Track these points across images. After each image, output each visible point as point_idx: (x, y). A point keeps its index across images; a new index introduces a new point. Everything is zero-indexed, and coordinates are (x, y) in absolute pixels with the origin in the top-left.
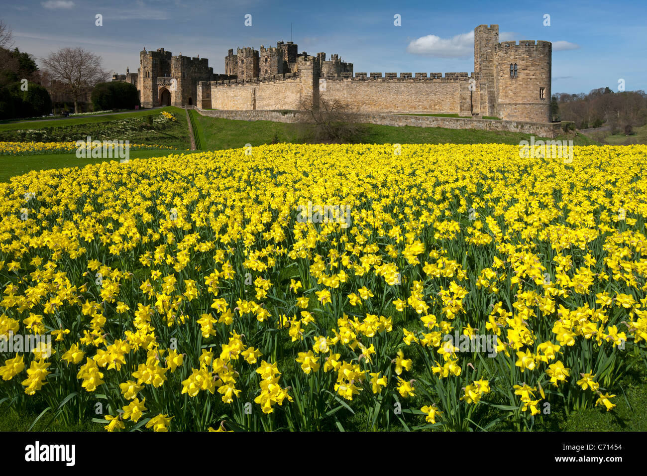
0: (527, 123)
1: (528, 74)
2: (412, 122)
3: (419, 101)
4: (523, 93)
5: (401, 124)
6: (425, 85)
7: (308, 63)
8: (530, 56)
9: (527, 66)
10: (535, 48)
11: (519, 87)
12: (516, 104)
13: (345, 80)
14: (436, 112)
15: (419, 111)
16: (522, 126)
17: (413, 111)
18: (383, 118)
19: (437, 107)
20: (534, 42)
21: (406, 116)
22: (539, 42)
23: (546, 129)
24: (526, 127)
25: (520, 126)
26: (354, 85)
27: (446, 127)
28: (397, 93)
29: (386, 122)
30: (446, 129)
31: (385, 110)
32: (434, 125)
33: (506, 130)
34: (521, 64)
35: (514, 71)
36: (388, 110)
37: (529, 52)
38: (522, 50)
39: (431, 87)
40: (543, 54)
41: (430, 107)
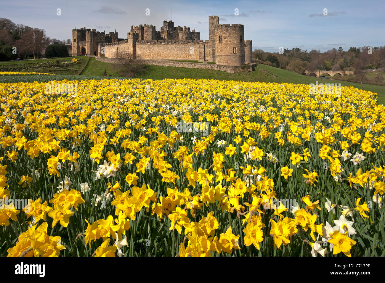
0: (222, 66)
1: (226, 41)
2: (171, 64)
3: (181, 54)
4: (224, 51)
5: (167, 65)
6: (184, 46)
7: (131, 36)
8: (228, 32)
9: (226, 37)
10: (230, 28)
11: (223, 47)
12: (221, 56)
13: (147, 44)
14: (189, 60)
15: (181, 59)
16: (220, 67)
17: (178, 59)
18: (159, 62)
19: (189, 57)
20: (229, 25)
21: (169, 61)
22: (232, 24)
23: (231, 68)
24: (222, 67)
25: (219, 67)
26: (151, 46)
27: (186, 67)
28: (171, 50)
29: (160, 64)
30: (186, 68)
31: (165, 59)
32: (181, 66)
33: (212, 69)
34: (223, 36)
35: (220, 40)
36: (166, 59)
37: (227, 30)
38: (224, 28)
39: (187, 47)
40: (235, 30)
41: (186, 57)
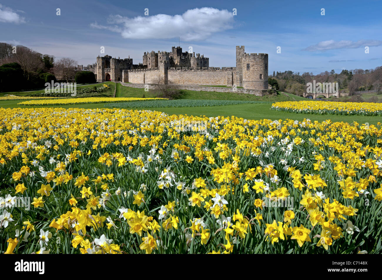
0: (251, 90)
1: (254, 68)
2: (203, 89)
3: (210, 80)
4: (252, 77)
5: (199, 90)
6: (213, 73)
7: (162, 64)
8: (255, 60)
9: (254, 65)
10: (257, 57)
11: (250, 74)
12: (249, 81)
13: (178, 71)
14: (218, 85)
15: (210, 84)
16: (249, 91)
17: (208, 84)
18: (192, 87)
19: (218, 82)
20: (256, 54)
21: (201, 86)
22: (259, 54)
23: (259, 92)
24: (251, 91)
25: (248, 91)
26: (182, 73)
27: (218, 91)
28: (201, 76)
29: (193, 89)
30: (217, 92)
32: (212, 90)
33: (242, 93)
34: (251, 64)
35: (248, 67)
36: (196, 84)
37: (254, 59)
38: (252, 57)
39: (215, 74)
40: (261, 59)
41: (215, 82)
